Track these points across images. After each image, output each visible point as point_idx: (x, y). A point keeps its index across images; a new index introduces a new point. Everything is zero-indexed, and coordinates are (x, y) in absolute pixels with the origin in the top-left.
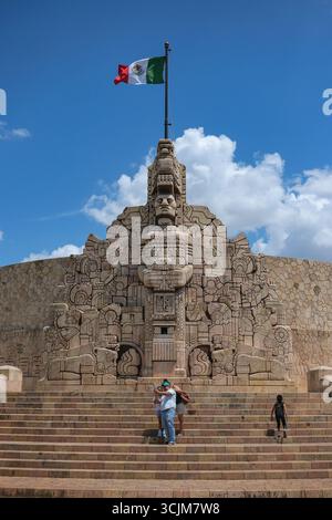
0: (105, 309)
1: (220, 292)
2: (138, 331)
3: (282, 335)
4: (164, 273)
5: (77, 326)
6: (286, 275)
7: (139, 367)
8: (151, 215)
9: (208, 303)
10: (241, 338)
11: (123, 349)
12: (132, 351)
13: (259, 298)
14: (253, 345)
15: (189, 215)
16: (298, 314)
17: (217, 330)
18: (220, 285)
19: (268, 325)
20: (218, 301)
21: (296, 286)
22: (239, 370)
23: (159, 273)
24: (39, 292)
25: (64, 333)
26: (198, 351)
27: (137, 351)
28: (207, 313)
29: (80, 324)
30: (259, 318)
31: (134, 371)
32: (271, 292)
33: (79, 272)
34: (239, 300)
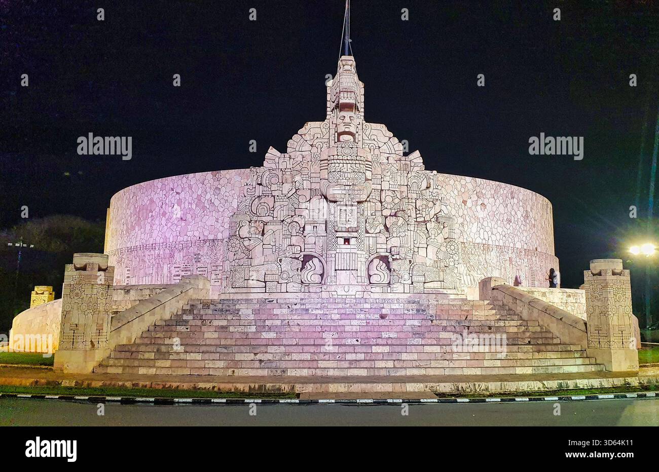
0: (289, 221)
1: (397, 207)
2: (321, 242)
3: (452, 247)
4: (347, 188)
5: (260, 237)
6: (456, 192)
7: (322, 275)
8: (332, 131)
9: (386, 217)
10: (416, 250)
11: (307, 258)
12: (316, 261)
13: (432, 213)
14: (427, 257)
15: (367, 133)
16: (466, 228)
17: (394, 242)
18: (397, 201)
19: (440, 239)
20: (395, 215)
21: (465, 202)
22: (415, 279)
23: (343, 188)
24: (217, 203)
25: (246, 243)
26: (376, 261)
27: (320, 261)
28: (385, 226)
29: (263, 234)
30: (432, 232)
31: (317, 279)
32: (443, 208)
33: (260, 184)
34: (414, 215)
